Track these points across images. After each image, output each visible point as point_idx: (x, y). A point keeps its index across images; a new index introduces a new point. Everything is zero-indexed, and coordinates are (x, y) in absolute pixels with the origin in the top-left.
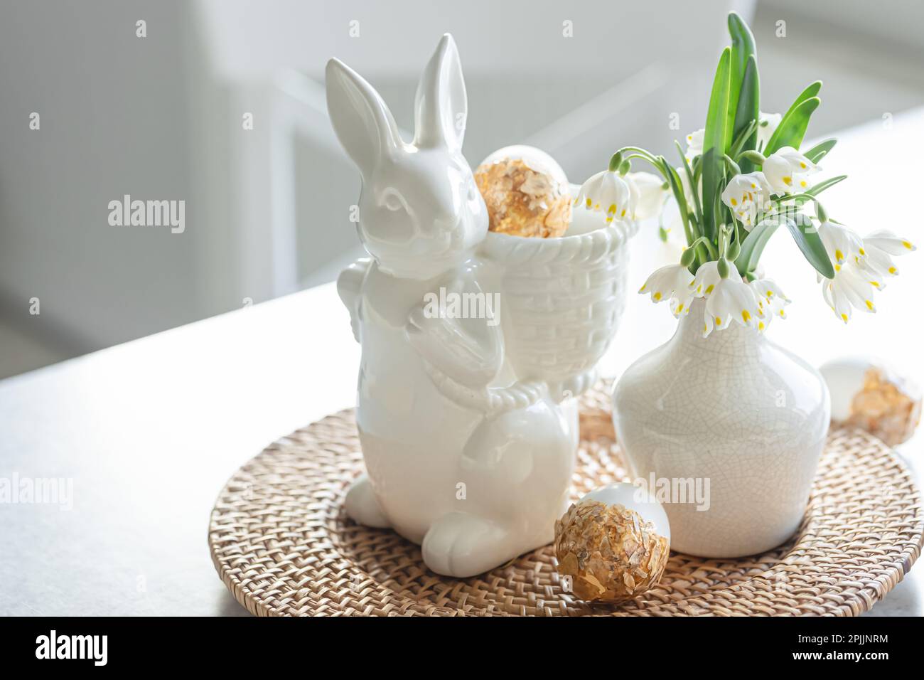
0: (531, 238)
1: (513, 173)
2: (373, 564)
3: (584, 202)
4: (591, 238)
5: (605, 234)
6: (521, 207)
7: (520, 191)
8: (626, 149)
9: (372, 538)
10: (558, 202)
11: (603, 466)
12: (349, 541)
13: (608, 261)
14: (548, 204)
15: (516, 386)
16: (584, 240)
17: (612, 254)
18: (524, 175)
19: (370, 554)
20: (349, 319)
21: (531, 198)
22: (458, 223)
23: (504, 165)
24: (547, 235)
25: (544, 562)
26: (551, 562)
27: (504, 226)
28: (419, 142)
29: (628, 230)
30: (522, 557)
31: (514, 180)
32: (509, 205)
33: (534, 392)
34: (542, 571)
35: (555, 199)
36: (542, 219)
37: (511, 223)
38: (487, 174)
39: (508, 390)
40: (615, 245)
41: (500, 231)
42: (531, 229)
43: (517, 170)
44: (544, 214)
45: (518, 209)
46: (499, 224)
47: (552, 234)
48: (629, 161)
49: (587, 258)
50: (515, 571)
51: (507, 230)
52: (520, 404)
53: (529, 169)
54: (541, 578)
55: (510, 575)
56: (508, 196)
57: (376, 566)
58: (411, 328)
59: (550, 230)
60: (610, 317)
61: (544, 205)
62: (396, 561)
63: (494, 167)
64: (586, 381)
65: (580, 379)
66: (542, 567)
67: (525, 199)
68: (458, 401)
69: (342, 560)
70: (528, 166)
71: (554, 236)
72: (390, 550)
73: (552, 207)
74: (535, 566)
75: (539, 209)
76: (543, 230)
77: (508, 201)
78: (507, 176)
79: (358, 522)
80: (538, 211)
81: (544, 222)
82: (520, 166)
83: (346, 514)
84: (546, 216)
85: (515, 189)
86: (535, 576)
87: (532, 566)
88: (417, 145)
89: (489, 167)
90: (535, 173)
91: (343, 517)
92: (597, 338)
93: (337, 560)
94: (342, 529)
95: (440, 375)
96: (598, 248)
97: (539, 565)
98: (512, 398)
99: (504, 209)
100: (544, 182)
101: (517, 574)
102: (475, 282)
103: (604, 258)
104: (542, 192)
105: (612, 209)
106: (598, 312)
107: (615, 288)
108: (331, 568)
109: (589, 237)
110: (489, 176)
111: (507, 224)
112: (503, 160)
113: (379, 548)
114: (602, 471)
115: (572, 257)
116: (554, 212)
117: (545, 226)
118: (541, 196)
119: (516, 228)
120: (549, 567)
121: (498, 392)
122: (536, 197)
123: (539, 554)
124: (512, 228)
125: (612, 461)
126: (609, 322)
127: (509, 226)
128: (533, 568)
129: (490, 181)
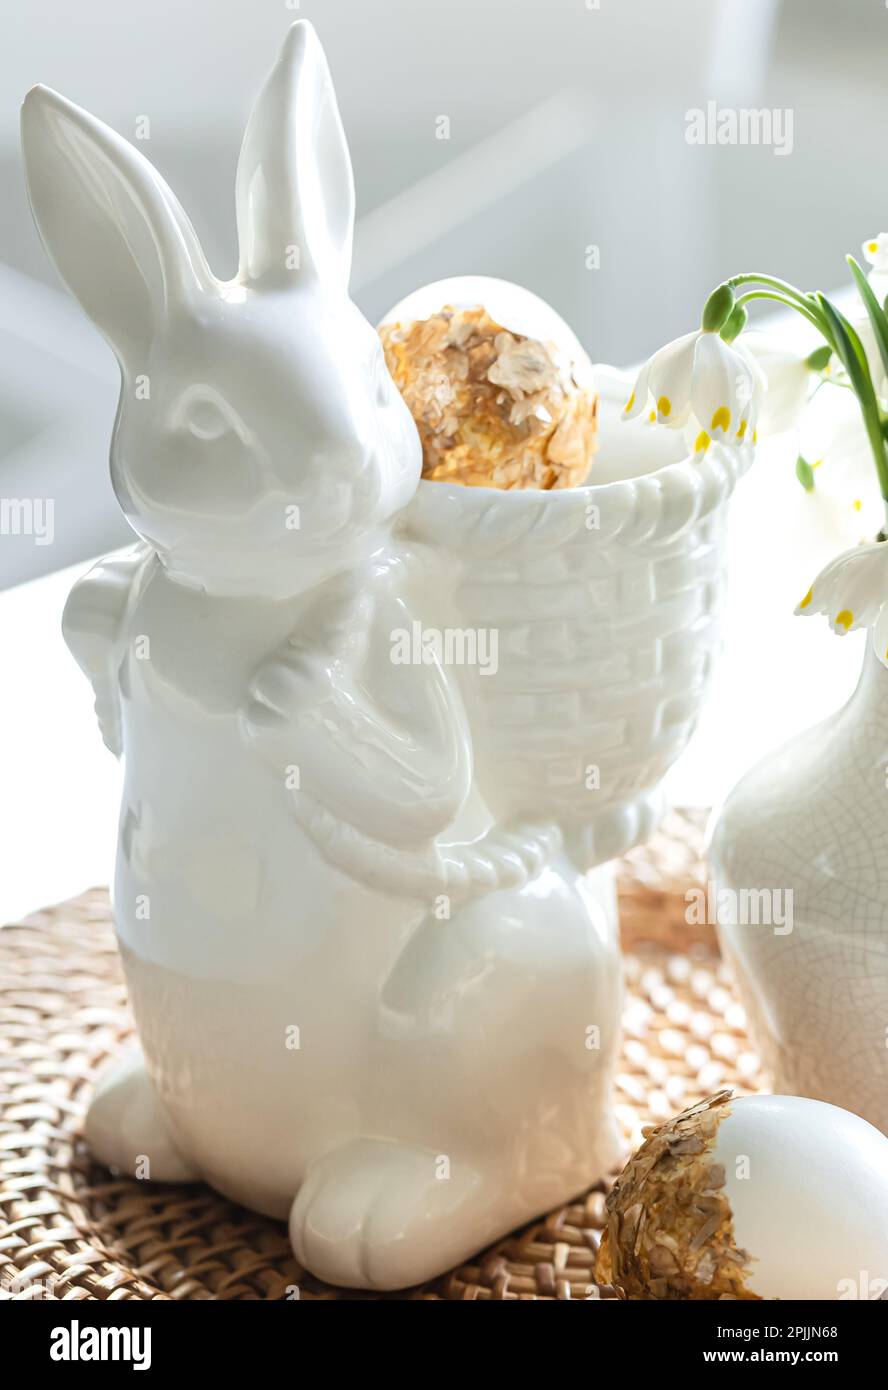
0: (515, 491)
1: (466, 342)
2: (176, 1271)
3: (651, 405)
4: (657, 484)
5: (689, 474)
6: (492, 420)
7: (486, 382)
8: (742, 280)
9: (157, 1209)
10: (572, 405)
11: (660, 1011)
12: (105, 1220)
13: (694, 539)
14: (552, 409)
15: (493, 838)
16: (642, 489)
17: (703, 521)
18: (492, 344)
19: (160, 1246)
20: (92, 697)
21: (515, 398)
22: (365, 464)
23: (442, 324)
24: (551, 482)
25: (572, 1243)
26: (587, 1243)
27: (452, 464)
28: (253, 275)
29: (735, 464)
30: (518, 1234)
31: (471, 358)
32: (462, 417)
33: (535, 849)
34: (571, 1263)
35: (566, 396)
36: (539, 444)
37: (469, 457)
38: (404, 345)
39: (479, 848)
40: (711, 499)
41: (442, 478)
42: (515, 471)
43: (475, 334)
44: (544, 434)
45: (483, 426)
46: (442, 461)
47: (561, 480)
48: (744, 308)
49: (650, 533)
50: (507, 1268)
51: (459, 474)
52: (508, 880)
53: (505, 330)
54: (573, 1281)
55: (499, 1278)
56: (460, 394)
57: (180, 1275)
58: (257, 712)
59: (557, 470)
60: (700, 667)
61: (541, 413)
62: (226, 1260)
63: (419, 328)
64: (645, 815)
65: (631, 813)
66: (570, 1255)
67: (500, 400)
68: (370, 879)
69: (106, 1265)
70: (500, 322)
71: (567, 485)
72: (205, 1235)
73: (561, 416)
74: (553, 1253)
75: (531, 422)
76: (541, 470)
77: (459, 405)
78: (452, 348)
79: (115, 1171)
80: (530, 425)
81: (544, 451)
82: (481, 324)
83: (89, 1154)
84: (549, 439)
85: (473, 378)
86: (557, 1278)
87: (547, 1255)
88: (249, 283)
89: (407, 328)
90: (517, 338)
91: (84, 1162)
92: (673, 717)
93: (97, 1267)
94: (85, 1192)
95: (328, 819)
96: (674, 508)
97: (563, 1251)
98: (489, 866)
99: (451, 426)
100: (541, 359)
101: (514, 1274)
102: (399, 600)
103: (688, 532)
104: (537, 382)
105: (721, 419)
106: (674, 656)
107: (709, 598)
108: (88, 1286)
109: (654, 482)
110: (408, 349)
111: (460, 460)
112: (438, 311)
113: (178, 1231)
114: (659, 1021)
115: (618, 531)
116: (564, 428)
117: (548, 462)
118: (536, 392)
119: (480, 468)
120: (584, 1253)
121: (457, 853)
122: (525, 394)
123: (557, 1223)
124: (472, 469)
125: (678, 997)
126: (698, 678)
127: (465, 464)
128: (551, 1260)
129: (413, 362)
